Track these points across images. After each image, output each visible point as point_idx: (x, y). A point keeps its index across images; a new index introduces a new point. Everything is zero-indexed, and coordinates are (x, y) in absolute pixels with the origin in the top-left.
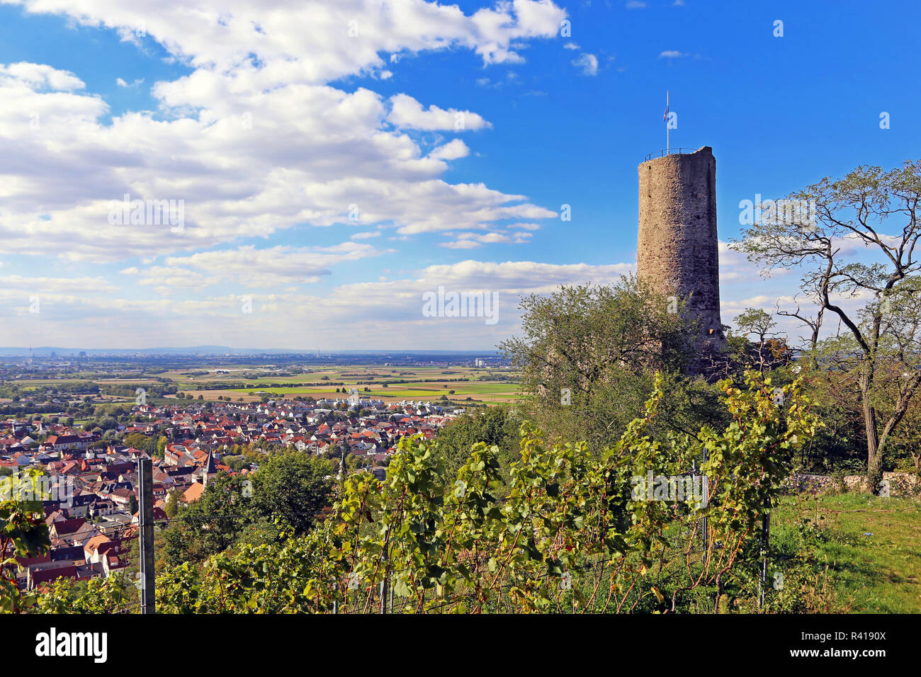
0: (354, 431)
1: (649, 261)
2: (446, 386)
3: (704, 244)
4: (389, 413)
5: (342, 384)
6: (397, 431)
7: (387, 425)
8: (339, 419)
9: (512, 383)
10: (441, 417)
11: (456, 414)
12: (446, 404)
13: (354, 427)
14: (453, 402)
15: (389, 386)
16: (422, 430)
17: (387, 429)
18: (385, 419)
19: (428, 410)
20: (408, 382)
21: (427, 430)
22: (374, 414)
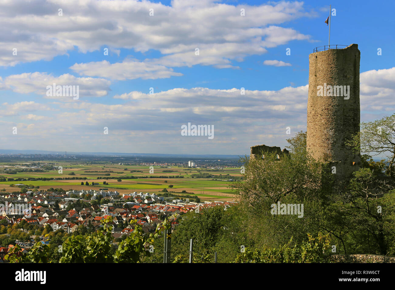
0: (97, 215)
1: (315, 117)
2: (166, 182)
3: (351, 107)
4: (123, 202)
5: (85, 179)
6: (130, 215)
7: (122, 210)
8: (84, 206)
9: (216, 180)
10: (163, 205)
11: (174, 203)
12: (166, 195)
13: (96, 212)
14: (172, 193)
15: (123, 180)
16: (149, 215)
17: (122, 214)
18: (120, 206)
19: (153, 200)
20: (137, 178)
21: (153, 215)
22: (112, 202)
